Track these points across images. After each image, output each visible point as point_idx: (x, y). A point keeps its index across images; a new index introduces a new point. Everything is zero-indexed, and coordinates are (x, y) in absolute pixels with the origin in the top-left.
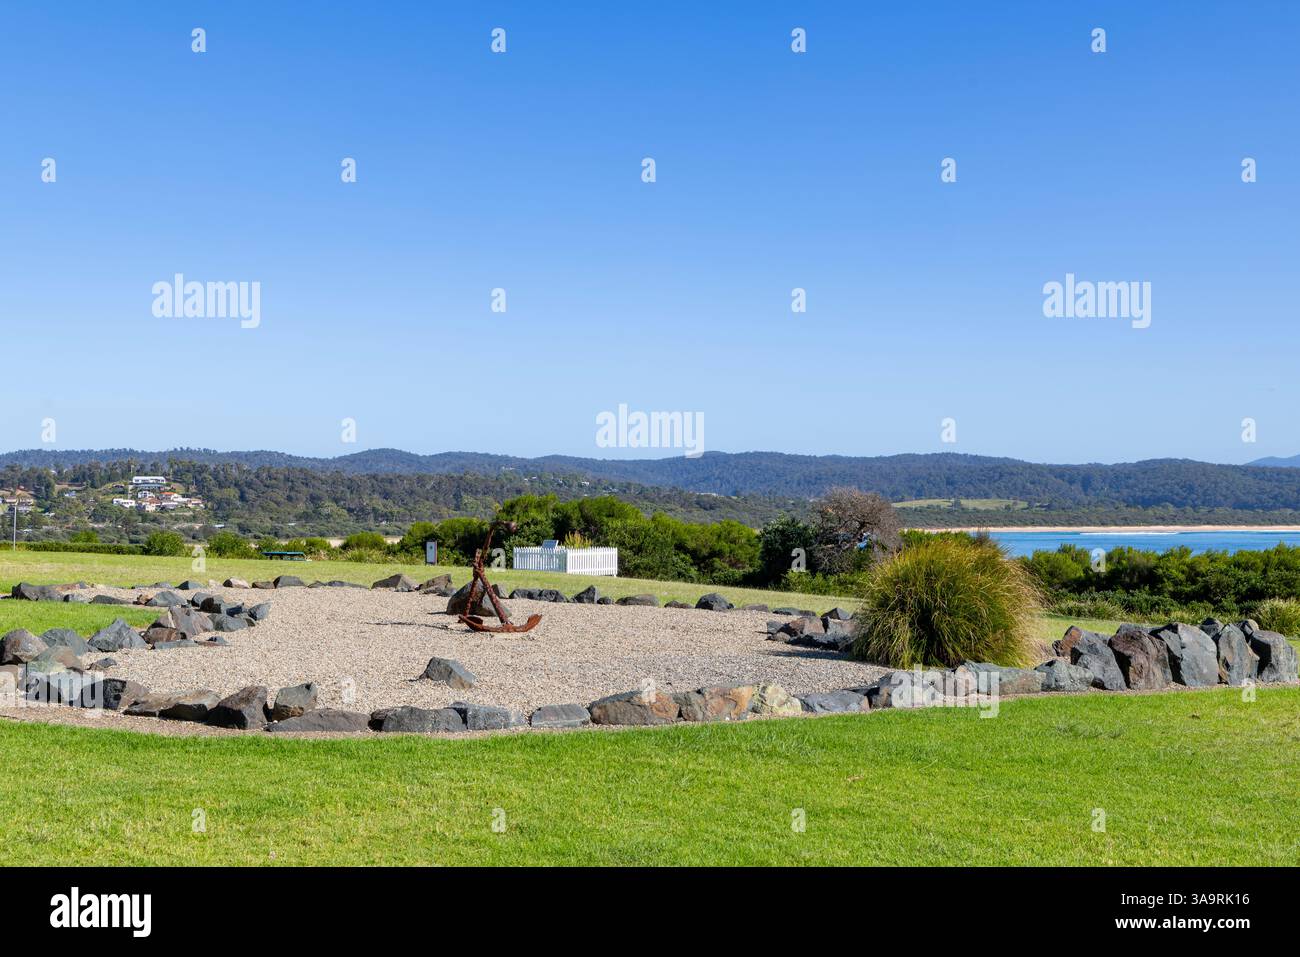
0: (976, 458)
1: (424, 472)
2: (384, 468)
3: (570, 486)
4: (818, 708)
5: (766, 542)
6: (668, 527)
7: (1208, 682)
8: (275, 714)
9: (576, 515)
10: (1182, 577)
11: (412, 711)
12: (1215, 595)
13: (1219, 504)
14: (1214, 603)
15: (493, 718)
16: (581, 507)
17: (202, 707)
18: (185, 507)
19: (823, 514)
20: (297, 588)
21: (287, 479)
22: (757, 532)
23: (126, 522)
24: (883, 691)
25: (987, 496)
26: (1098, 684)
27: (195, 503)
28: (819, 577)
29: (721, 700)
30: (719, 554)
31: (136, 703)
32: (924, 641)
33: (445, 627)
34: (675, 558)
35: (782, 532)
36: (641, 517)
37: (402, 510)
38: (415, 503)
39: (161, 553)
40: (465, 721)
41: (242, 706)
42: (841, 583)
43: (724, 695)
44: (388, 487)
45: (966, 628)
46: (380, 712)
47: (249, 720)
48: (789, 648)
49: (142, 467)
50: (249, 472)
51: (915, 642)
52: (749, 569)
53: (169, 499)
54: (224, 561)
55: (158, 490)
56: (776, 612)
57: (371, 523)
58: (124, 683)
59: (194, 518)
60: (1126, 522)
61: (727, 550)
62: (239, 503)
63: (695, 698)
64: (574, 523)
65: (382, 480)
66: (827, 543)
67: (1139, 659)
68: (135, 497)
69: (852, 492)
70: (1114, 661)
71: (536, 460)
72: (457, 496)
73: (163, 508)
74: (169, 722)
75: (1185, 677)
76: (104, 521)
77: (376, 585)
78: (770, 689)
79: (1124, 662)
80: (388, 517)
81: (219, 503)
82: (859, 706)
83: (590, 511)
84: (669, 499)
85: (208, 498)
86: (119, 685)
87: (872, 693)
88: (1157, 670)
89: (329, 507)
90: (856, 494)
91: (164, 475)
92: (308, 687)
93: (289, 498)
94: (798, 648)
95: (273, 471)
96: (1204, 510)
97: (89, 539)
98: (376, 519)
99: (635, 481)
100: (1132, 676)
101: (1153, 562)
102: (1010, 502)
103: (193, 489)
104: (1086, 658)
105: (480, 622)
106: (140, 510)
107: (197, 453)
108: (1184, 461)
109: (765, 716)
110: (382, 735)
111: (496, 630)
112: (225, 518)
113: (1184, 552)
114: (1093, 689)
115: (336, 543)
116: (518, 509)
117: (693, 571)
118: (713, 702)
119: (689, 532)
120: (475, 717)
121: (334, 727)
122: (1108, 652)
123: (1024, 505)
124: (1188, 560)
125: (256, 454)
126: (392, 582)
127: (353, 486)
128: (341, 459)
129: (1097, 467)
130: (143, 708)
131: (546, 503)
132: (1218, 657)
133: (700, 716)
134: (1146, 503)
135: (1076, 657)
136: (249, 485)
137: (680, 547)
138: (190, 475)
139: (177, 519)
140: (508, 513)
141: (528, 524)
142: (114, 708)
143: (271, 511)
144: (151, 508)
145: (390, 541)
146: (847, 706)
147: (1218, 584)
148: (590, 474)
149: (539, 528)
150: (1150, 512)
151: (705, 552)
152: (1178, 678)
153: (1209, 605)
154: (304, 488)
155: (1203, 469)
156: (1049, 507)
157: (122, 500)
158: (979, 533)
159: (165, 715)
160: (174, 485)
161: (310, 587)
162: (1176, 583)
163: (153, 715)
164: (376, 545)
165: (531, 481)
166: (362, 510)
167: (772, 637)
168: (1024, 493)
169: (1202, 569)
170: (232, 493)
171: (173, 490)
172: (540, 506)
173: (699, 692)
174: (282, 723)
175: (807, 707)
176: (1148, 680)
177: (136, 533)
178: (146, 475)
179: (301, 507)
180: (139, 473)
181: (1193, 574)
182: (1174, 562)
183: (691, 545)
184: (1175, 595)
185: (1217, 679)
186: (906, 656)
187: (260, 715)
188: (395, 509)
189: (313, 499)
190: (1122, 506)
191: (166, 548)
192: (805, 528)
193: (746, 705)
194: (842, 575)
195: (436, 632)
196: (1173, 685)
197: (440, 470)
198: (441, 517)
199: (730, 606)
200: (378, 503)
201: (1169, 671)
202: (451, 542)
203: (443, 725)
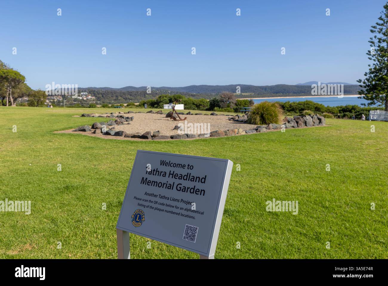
0: (244, 85)
1: (138, 91)
2: (130, 90)
3: (166, 93)
4: (248, 133)
5: (210, 103)
6: (191, 100)
7: (311, 126)
8: (154, 136)
9: (173, 98)
10: (289, 107)
11: (178, 135)
12: (295, 110)
13: (290, 93)
14: (295, 111)
15: (192, 136)
16: (174, 97)
17: (139, 136)
18: (91, 98)
19: (221, 97)
20: (133, 113)
21: (111, 93)
22: (208, 100)
23: (81, 102)
24: (259, 129)
25: (247, 92)
26: (293, 127)
27: (94, 98)
28: (221, 109)
29: (232, 132)
30: (201, 105)
31: (126, 135)
32: (262, 120)
33: (168, 120)
34: (193, 106)
35: (213, 100)
36: (185, 98)
37: (134, 98)
38: (136, 96)
39: (92, 107)
40: (188, 137)
41: (147, 135)
42: (225, 110)
43: (232, 131)
44: (131, 93)
45: (270, 117)
46: (172, 136)
47: (149, 138)
48: (234, 122)
49: (83, 91)
50: (104, 91)
51: (260, 120)
52: (207, 108)
53: (88, 97)
54: (104, 109)
55: (86, 95)
56: (226, 115)
57: (128, 101)
58: (123, 132)
59: (94, 101)
60: (273, 97)
61: (202, 104)
62: (102, 98)
63: (228, 132)
64: (173, 100)
65: (130, 92)
66: (222, 102)
67: (300, 122)
68: (82, 97)
69: (227, 92)
70: (296, 123)
71: (160, 88)
72: (145, 95)
73: (87, 99)
74: (133, 138)
75: (307, 125)
76: (76, 102)
77: (147, 113)
78: (240, 129)
79: (297, 123)
80: (131, 99)
81: (98, 97)
82: (255, 132)
83: (176, 97)
84: (186, 95)
85: (96, 97)
86: (122, 132)
87: (257, 130)
88: (303, 124)
89: (120, 98)
90: (228, 93)
91: (87, 92)
92: (158, 131)
93: (112, 96)
94: (235, 122)
95: (108, 91)
96: (287, 94)
97: (78, 105)
98: (129, 100)
99: (179, 91)
100: (299, 125)
101: (283, 104)
102: (251, 93)
103: (93, 95)
104: (291, 122)
105: (176, 119)
106: (83, 99)
107: (93, 88)
108: (284, 85)
109: (239, 135)
110: (173, 140)
111: (179, 120)
112: (100, 101)
113: (289, 102)
114: (292, 128)
115: (125, 105)
116: (161, 97)
117: (196, 108)
118: (231, 132)
119: (195, 101)
120: (189, 136)
121: (164, 139)
122: (294, 121)
123: (254, 94)
124: (290, 103)
125: (104, 88)
126: (150, 112)
127: (124, 94)
128: (121, 88)
129: (267, 86)
130: (128, 136)
131: (167, 96)
132: (313, 121)
133: (228, 135)
134: (277, 93)
135: (289, 122)
136: (104, 94)
137: (194, 104)
138: (92, 92)
139: (90, 101)
140: (160, 98)
141: (164, 100)
142: (122, 136)
143: (108, 99)
144: (85, 99)
145: (136, 104)
146: (253, 132)
147: (295, 108)
148: (170, 90)
149: (166, 101)
150: (277, 94)
151: (198, 105)
152: (306, 125)
153: (294, 112)
154: (115, 94)
155: (287, 86)
156: (258, 94)
157: (79, 97)
158: (251, 100)
159: (132, 137)
160: (89, 94)
161: (135, 113)
162: (287, 108)
163: (130, 137)
164: (134, 105)
165: (159, 92)
166: (126, 98)
167: (230, 120)
168: (254, 92)
169: (292, 105)
170: (101, 95)
171: (89, 95)
172: (166, 97)
173: (228, 130)
174: (155, 138)
175: (246, 133)
176: (301, 126)
177: (83, 104)
178: (83, 92)
179: (114, 98)
180: (82, 92)
181: (291, 106)
182: (287, 104)
183: (195, 103)
184: (287, 110)
185: (312, 125)
186: (259, 123)
187: (150, 137)
188: (133, 98)
189: (117, 96)
190: (272, 93)
191: (93, 106)
192: (218, 100)
193: (236, 132)
194: (225, 108)
195: (167, 121)
196: (305, 127)
197: (141, 90)
198: (142, 99)
199: (217, 115)
200: (129, 97)
201: (305, 124)
202: (149, 104)
203: (184, 138)
